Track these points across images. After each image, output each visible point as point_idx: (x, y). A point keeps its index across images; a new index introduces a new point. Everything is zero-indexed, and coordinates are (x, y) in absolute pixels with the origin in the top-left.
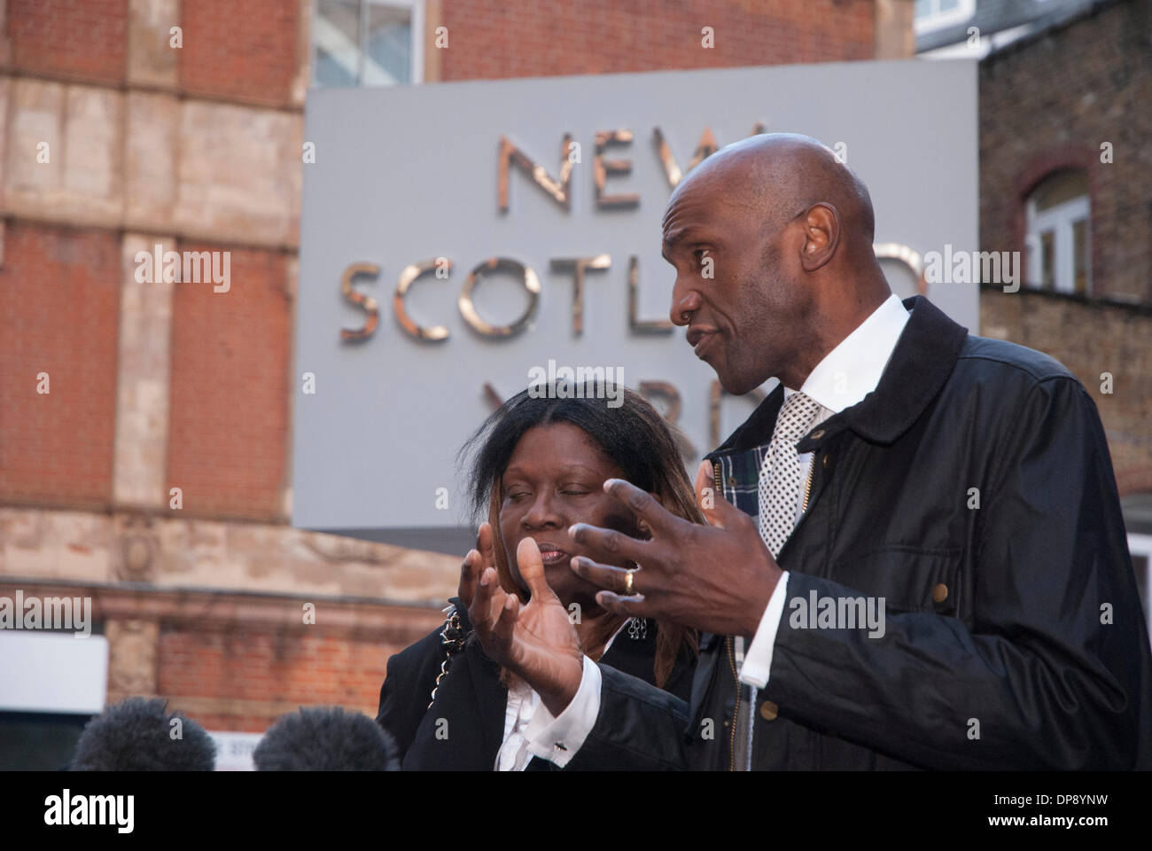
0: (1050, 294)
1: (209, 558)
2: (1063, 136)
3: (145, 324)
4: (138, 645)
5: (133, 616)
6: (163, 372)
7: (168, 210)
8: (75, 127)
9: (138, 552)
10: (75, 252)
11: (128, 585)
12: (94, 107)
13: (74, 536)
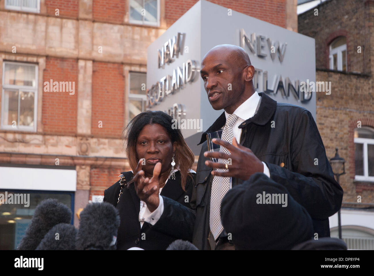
0: (336, 72)
1: (104, 148)
2: (339, 27)
3: (85, 84)
4: (85, 172)
5: (83, 165)
6: (90, 98)
7: (90, 53)
8: (64, 30)
9: (84, 147)
10: (65, 65)
11: (82, 156)
12: (70, 24)
13: (67, 143)
